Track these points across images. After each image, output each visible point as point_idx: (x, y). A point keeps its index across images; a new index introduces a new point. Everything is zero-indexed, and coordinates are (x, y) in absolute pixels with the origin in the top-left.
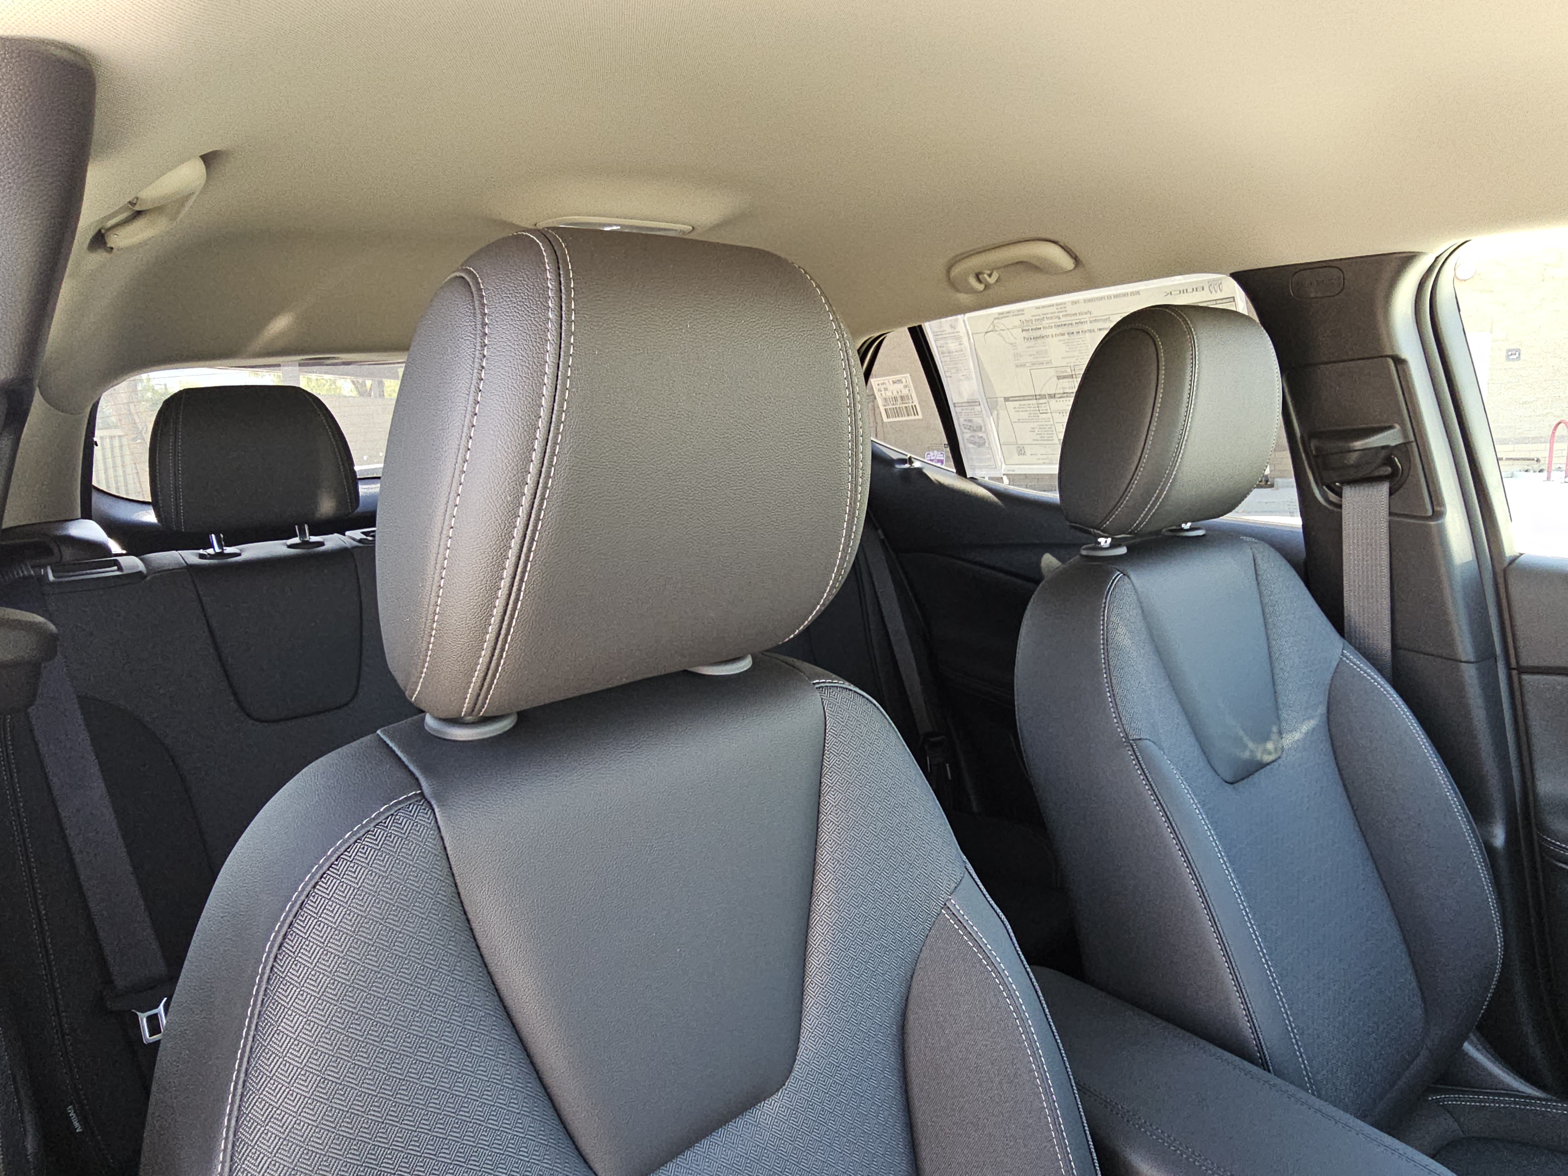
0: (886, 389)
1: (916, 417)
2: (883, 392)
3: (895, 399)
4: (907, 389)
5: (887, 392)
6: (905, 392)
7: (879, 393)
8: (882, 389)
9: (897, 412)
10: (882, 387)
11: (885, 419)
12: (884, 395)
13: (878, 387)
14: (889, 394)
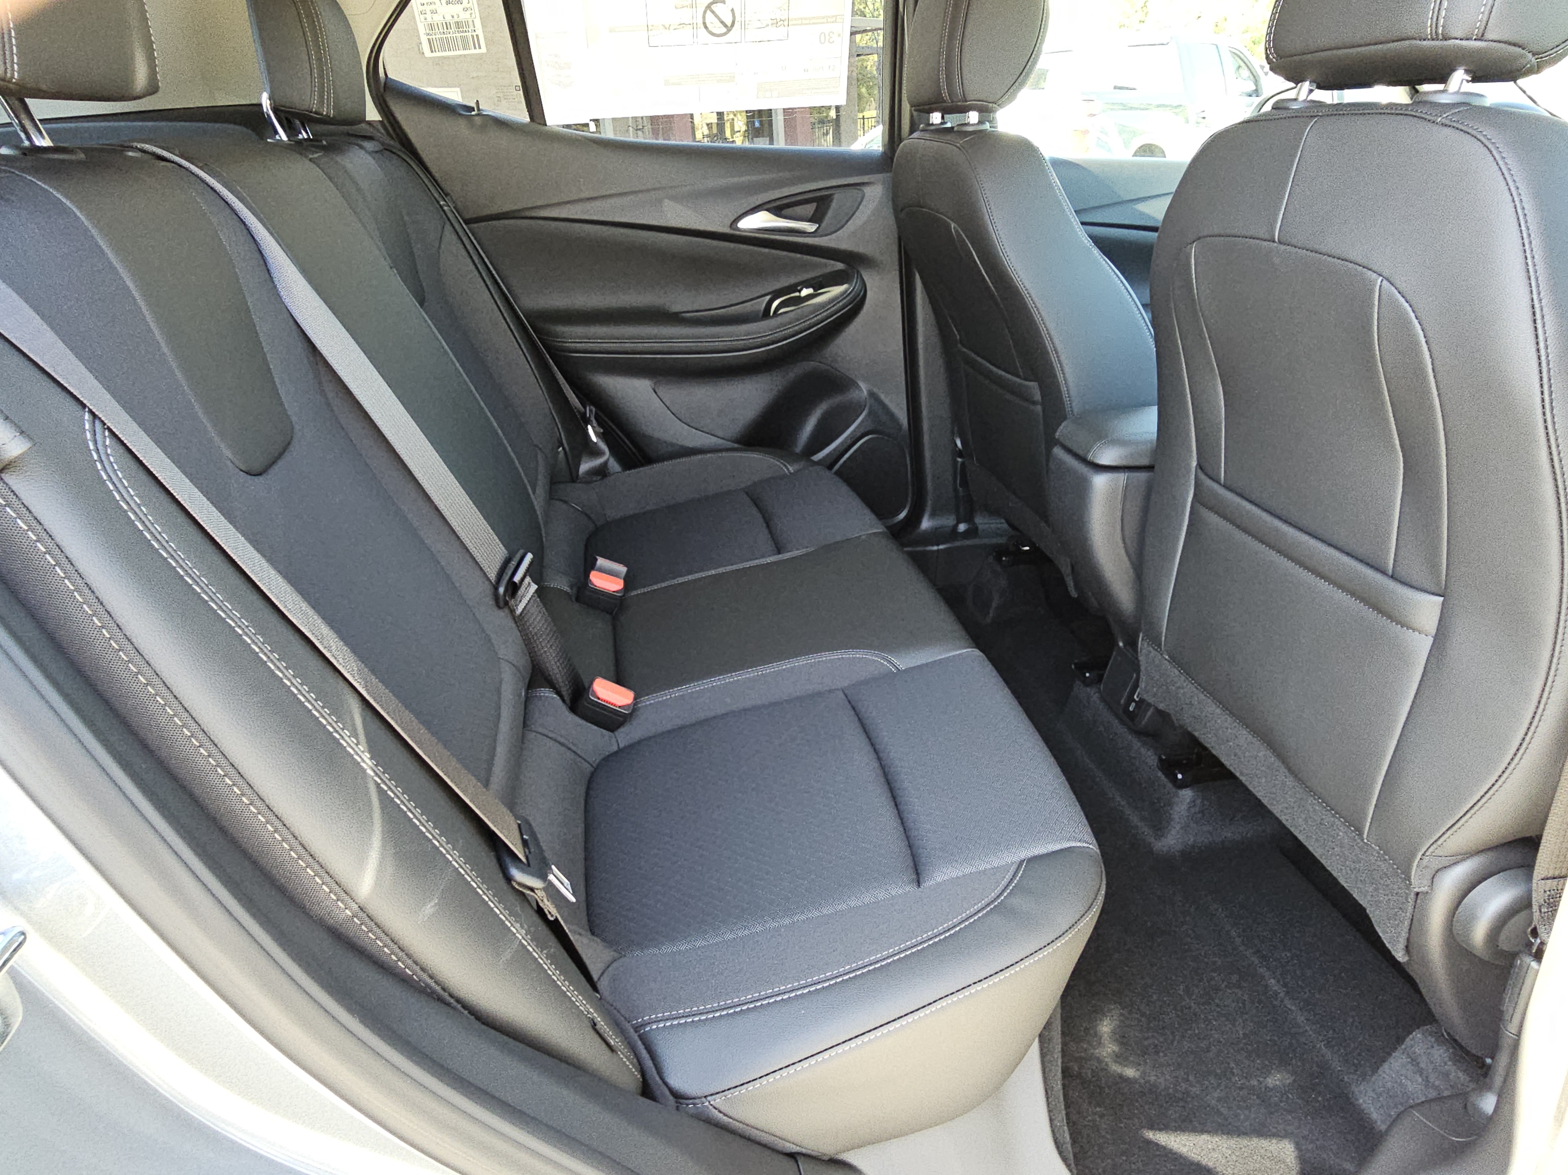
0: (434, 12)
1: (478, 51)
2: (429, 16)
3: (448, 25)
4: (468, 12)
5: (435, 16)
6: (464, 16)
7: (422, 17)
8: (428, 12)
9: (446, 44)
10: (428, 8)
11: (428, 53)
12: (429, 19)
13: (421, 8)
14: (438, 18)
